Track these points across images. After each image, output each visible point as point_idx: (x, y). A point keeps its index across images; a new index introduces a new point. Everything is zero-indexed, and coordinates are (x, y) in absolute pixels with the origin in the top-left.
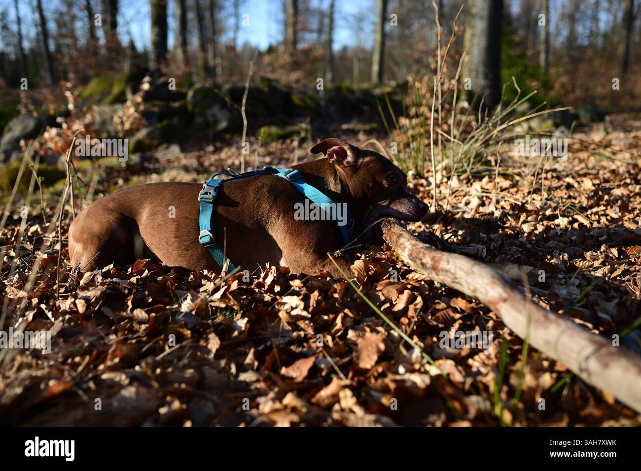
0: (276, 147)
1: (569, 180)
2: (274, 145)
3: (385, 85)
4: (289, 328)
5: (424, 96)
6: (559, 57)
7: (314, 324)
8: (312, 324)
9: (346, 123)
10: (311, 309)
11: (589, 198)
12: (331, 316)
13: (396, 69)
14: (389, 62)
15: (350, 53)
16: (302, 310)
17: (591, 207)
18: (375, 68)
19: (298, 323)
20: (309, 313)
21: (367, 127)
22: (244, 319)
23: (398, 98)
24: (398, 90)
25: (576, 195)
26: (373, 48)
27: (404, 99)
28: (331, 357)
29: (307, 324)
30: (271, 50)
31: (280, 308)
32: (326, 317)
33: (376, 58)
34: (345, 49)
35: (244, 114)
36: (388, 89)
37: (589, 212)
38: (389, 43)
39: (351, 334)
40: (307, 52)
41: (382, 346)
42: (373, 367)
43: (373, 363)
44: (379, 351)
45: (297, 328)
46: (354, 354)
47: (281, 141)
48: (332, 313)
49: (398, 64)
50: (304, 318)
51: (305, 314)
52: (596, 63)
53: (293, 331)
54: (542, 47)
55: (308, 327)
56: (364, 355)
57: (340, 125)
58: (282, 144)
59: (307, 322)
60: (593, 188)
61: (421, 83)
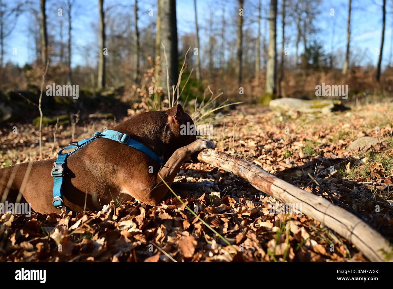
0: (48, 130)
1: (241, 142)
2: (46, 128)
3: (108, 90)
4: (130, 241)
5: (143, 97)
6: (206, 74)
7: (145, 236)
8: (144, 236)
9: (92, 113)
10: (140, 227)
11: (256, 151)
12: (154, 229)
13: (112, 80)
14: (108, 76)
15: (81, 70)
16: (135, 228)
17: (258, 156)
18: (100, 79)
19: (134, 237)
20: (140, 229)
21: (106, 116)
22: (101, 238)
23: (118, 97)
24: (116, 93)
25: (248, 149)
26: (97, 68)
27: (122, 98)
28: (168, 253)
29: (141, 237)
30: (28, 67)
31: (121, 230)
32: (150, 231)
33: (100, 73)
34: (78, 67)
35: (40, 109)
36: (110, 92)
37: (259, 158)
38: (107, 64)
39: (170, 239)
40: (55, 69)
41: (195, 243)
42: (193, 255)
43: (193, 252)
44: (194, 245)
45: (134, 240)
46: (179, 250)
47: (51, 126)
48: (154, 228)
49: (113, 77)
50: (138, 233)
51: (137, 230)
52: (225, 78)
53: (132, 242)
54: (197, 69)
55: (142, 238)
56: (185, 249)
57: (88, 115)
58: (52, 128)
59: (141, 235)
60: (255, 145)
61: (141, 89)
